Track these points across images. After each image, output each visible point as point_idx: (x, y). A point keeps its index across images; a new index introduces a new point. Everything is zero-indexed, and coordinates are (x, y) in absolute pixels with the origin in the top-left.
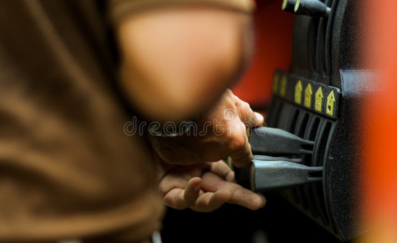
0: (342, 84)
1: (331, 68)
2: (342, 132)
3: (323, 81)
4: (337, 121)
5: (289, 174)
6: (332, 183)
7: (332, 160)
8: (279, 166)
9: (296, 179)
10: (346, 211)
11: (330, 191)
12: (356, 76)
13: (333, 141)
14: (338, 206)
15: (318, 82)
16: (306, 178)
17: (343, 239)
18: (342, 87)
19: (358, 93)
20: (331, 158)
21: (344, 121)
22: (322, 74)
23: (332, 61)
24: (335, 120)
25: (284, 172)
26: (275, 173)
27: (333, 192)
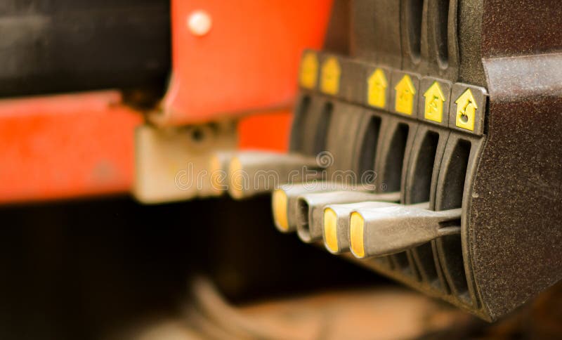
0: (487, 80)
1: (460, 55)
2: (491, 156)
3: (441, 74)
4: (483, 139)
5: (413, 226)
6: (476, 234)
7: (477, 199)
8: (399, 215)
9: (422, 234)
10: (495, 275)
11: (474, 246)
12: (506, 68)
13: (478, 170)
14: (485, 268)
15: (428, 75)
16: (436, 231)
17: (491, 318)
18: (489, 85)
19: (512, 93)
20: (475, 196)
21: (493, 139)
22: (436, 63)
23: (463, 44)
24: (479, 137)
25: (405, 224)
26: (393, 228)
27: (478, 247)
